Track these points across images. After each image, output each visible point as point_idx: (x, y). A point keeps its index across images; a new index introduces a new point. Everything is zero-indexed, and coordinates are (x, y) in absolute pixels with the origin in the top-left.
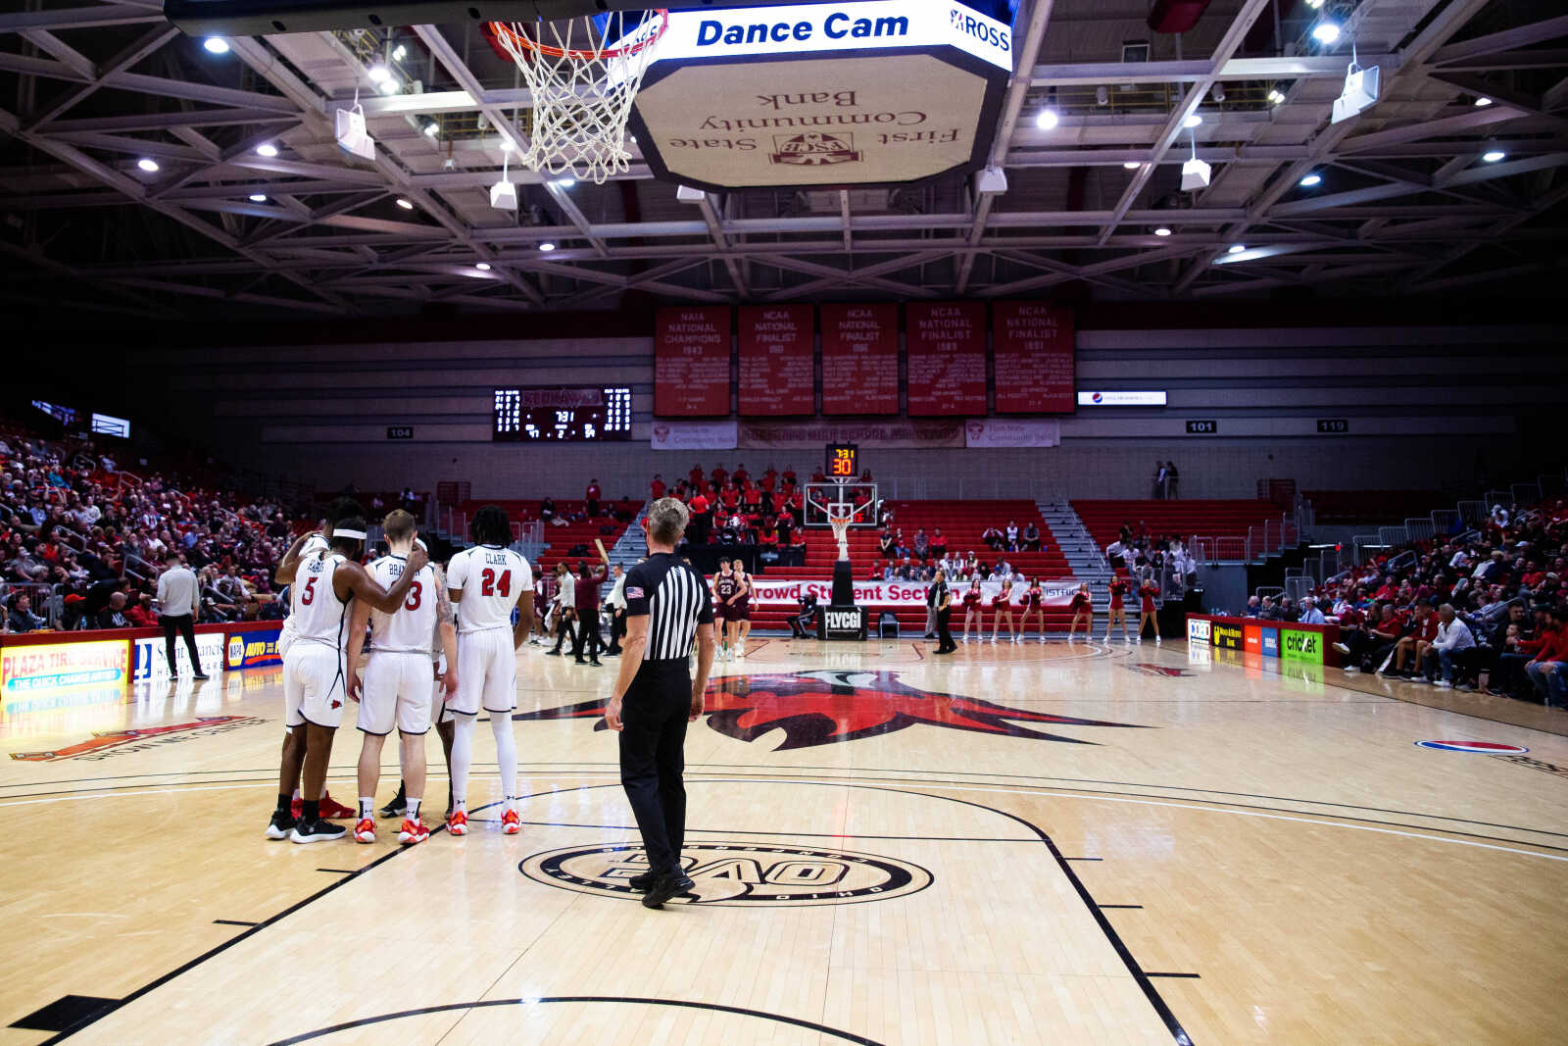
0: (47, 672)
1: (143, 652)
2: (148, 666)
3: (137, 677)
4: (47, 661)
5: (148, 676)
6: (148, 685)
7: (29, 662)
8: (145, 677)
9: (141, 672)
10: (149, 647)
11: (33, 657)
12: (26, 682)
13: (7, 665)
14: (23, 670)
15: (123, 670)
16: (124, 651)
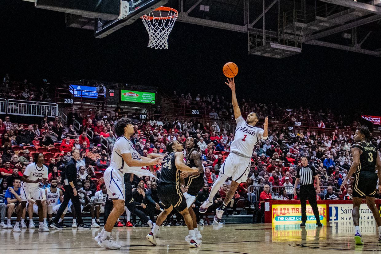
0: (291, 214)
1: (334, 210)
2: (337, 215)
3: (331, 220)
4: (291, 211)
5: (337, 219)
6: (337, 223)
7: (283, 211)
8: (335, 220)
9: (333, 217)
10: (336, 208)
11: (285, 209)
12: (283, 218)
13: (274, 211)
14: (281, 213)
15: (325, 216)
16: (324, 209)
